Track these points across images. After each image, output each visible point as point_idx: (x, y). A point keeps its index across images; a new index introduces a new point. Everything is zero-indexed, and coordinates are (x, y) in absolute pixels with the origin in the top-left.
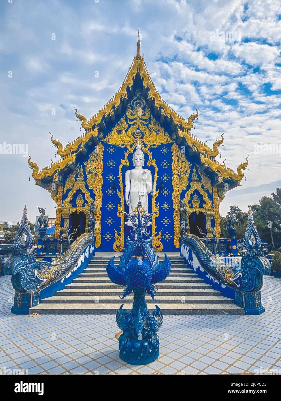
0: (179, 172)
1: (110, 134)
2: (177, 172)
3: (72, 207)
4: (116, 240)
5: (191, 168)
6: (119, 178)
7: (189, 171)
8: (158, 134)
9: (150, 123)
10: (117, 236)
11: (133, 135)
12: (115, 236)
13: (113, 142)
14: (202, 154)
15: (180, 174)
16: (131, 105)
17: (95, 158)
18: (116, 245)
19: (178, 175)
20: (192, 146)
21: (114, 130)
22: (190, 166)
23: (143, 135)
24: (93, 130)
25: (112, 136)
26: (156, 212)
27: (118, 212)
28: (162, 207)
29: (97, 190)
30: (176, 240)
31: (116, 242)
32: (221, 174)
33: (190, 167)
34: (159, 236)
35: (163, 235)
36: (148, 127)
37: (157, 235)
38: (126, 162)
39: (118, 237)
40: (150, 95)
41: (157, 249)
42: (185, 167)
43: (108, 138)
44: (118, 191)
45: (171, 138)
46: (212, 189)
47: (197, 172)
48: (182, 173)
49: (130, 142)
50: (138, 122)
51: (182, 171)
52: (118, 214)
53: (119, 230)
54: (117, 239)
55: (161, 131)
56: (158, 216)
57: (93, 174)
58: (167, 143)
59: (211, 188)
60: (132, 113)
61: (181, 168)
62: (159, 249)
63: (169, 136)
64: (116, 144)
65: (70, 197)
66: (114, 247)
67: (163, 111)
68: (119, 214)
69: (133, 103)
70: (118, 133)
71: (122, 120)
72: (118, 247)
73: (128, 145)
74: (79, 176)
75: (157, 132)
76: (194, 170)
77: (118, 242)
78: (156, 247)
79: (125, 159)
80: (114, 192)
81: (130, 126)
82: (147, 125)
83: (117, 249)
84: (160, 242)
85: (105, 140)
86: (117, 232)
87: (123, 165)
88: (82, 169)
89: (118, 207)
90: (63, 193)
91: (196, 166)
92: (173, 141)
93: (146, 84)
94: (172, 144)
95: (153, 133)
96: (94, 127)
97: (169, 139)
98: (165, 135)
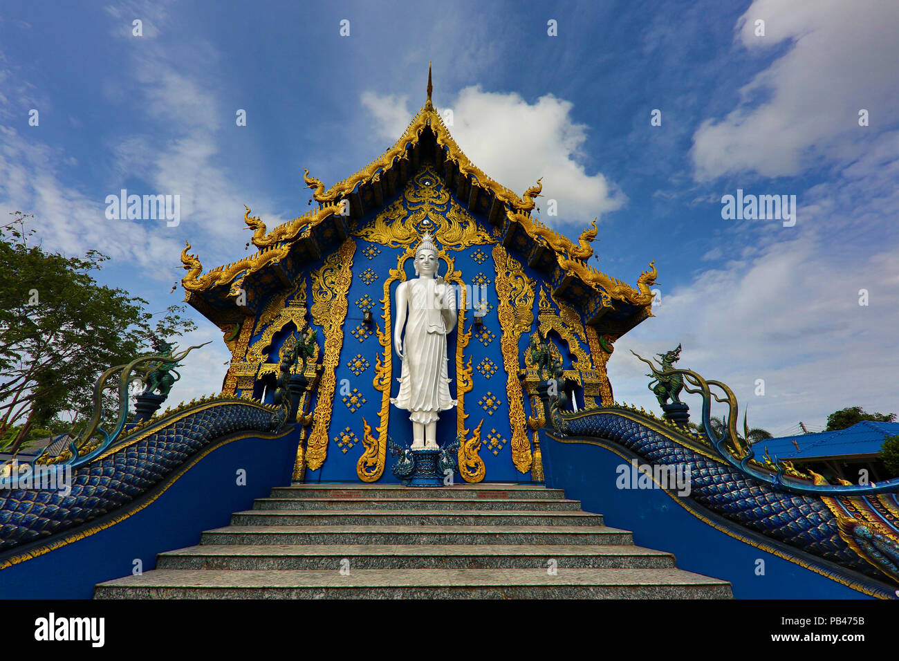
0: (510, 296)
1: (371, 224)
2: (508, 295)
3: (265, 362)
4: (365, 449)
5: (536, 290)
6: (384, 303)
7: (531, 294)
8: (465, 228)
9: (448, 210)
10: (370, 438)
11: (416, 228)
12: (365, 437)
13: (375, 237)
14: (560, 252)
15: (514, 300)
16: (413, 183)
17: (336, 265)
18: (366, 463)
19: (510, 301)
20: (537, 239)
21: (380, 219)
22: (532, 284)
23: (437, 229)
24: (335, 204)
25: (374, 227)
26: (467, 381)
27: (377, 377)
28: (479, 367)
29: (333, 327)
30: (517, 450)
31: (365, 454)
32: (606, 292)
33: (532, 287)
34: (476, 438)
35: (483, 436)
36: (444, 216)
37: (468, 437)
38: (399, 272)
39: (372, 440)
40: (451, 156)
41: (471, 475)
42: (523, 288)
43: (366, 229)
44: (378, 332)
45: (491, 235)
46: (585, 332)
47: (548, 296)
48: (517, 299)
49: (409, 238)
50: (426, 207)
51: (518, 295)
52: (375, 383)
53: (376, 422)
54: (370, 445)
55: (471, 224)
56: (469, 388)
57: (327, 294)
58: (484, 243)
59: (583, 330)
60: (415, 193)
61: (515, 289)
62: (476, 474)
63: (487, 232)
64: (381, 242)
65: (267, 340)
66: (358, 469)
67: (474, 180)
68: (379, 381)
69: (418, 179)
70: (387, 224)
71: (397, 203)
72: (369, 469)
73: (405, 243)
74: (296, 297)
75: (464, 225)
76: (542, 293)
77: (372, 455)
78: (469, 468)
79: (399, 267)
80: (370, 333)
81: (410, 213)
82: (443, 214)
83: (367, 474)
84: (476, 455)
85: (360, 234)
86: (368, 427)
87: (392, 280)
88: (304, 285)
89: (377, 366)
90: (252, 333)
91: (544, 286)
92: (494, 240)
93: (443, 141)
94: (494, 245)
95: (456, 225)
96: (337, 200)
97: (487, 237)
98: (478, 230)
